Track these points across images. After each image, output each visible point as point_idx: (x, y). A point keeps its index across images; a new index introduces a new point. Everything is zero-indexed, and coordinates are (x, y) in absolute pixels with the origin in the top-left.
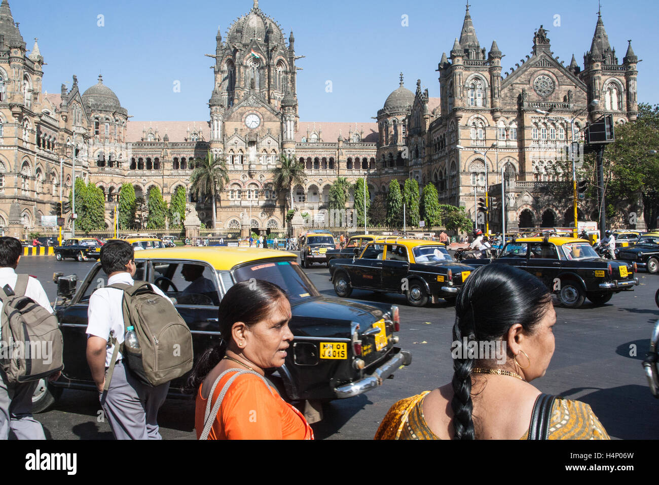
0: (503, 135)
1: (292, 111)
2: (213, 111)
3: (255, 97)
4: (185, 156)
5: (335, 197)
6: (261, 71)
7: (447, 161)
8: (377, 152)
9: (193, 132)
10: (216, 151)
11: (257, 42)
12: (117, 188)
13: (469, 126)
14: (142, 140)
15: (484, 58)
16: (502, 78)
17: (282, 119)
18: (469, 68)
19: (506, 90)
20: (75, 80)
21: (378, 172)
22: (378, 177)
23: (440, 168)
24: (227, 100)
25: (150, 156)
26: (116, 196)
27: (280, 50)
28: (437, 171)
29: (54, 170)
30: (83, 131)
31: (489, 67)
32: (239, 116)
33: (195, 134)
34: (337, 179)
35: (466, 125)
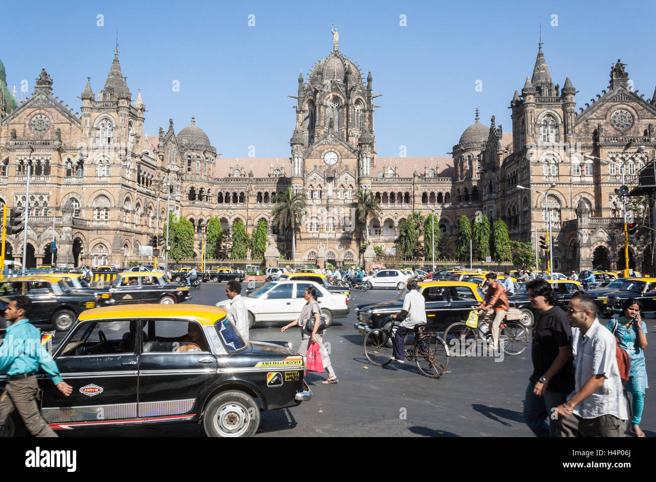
0: (578, 171)
1: (368, 148)
2: (294, 149)
3: (333, 136)
4: (268, 191)
5: (406, 231)
6: (340, 110)
7: (519, 197)
8: (452, 187)
9: (276, 168)
10: (296, 186)
11: (337, 83)
12: (205, 220)
13: (541, 163)
14: (230, 175)
15: (557, 94)
16: (576, 113)
17: (359, 156)
18: (541, 105)
19: (580, 126)
20: (171, 123)
21: (454, 207)
22: (453, 211)
23: (514, 204)
24: (308, 138)
25: (236, 191)
26: (205, 228)
27: (358, 90)
28: (511, 206)
29: (151, 204)
30: (177, 169)
31: (562, 103)
32: (318, 153)
33: (278, 170)
34: (411, 213)
35: (538, 162)
